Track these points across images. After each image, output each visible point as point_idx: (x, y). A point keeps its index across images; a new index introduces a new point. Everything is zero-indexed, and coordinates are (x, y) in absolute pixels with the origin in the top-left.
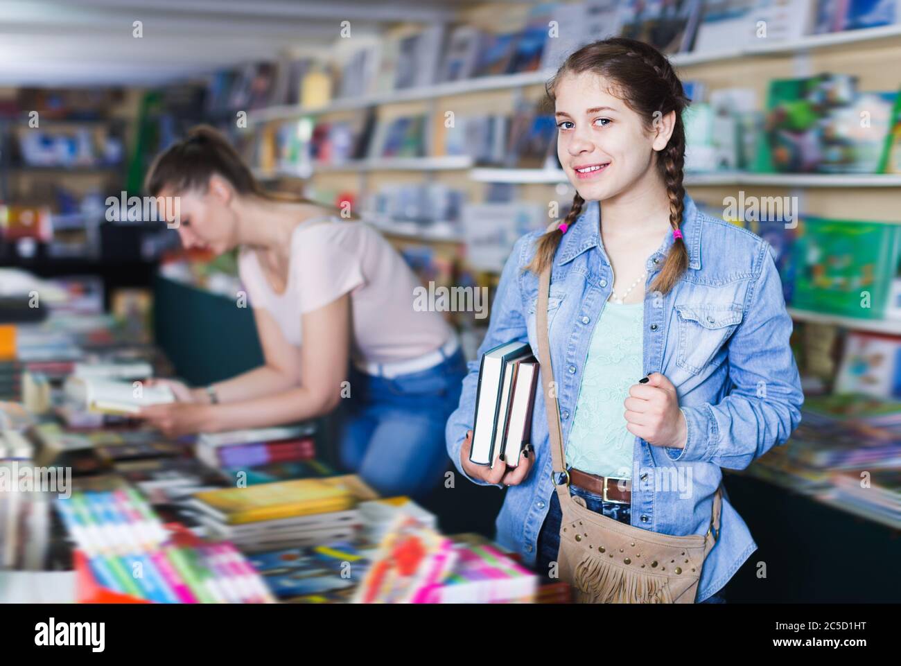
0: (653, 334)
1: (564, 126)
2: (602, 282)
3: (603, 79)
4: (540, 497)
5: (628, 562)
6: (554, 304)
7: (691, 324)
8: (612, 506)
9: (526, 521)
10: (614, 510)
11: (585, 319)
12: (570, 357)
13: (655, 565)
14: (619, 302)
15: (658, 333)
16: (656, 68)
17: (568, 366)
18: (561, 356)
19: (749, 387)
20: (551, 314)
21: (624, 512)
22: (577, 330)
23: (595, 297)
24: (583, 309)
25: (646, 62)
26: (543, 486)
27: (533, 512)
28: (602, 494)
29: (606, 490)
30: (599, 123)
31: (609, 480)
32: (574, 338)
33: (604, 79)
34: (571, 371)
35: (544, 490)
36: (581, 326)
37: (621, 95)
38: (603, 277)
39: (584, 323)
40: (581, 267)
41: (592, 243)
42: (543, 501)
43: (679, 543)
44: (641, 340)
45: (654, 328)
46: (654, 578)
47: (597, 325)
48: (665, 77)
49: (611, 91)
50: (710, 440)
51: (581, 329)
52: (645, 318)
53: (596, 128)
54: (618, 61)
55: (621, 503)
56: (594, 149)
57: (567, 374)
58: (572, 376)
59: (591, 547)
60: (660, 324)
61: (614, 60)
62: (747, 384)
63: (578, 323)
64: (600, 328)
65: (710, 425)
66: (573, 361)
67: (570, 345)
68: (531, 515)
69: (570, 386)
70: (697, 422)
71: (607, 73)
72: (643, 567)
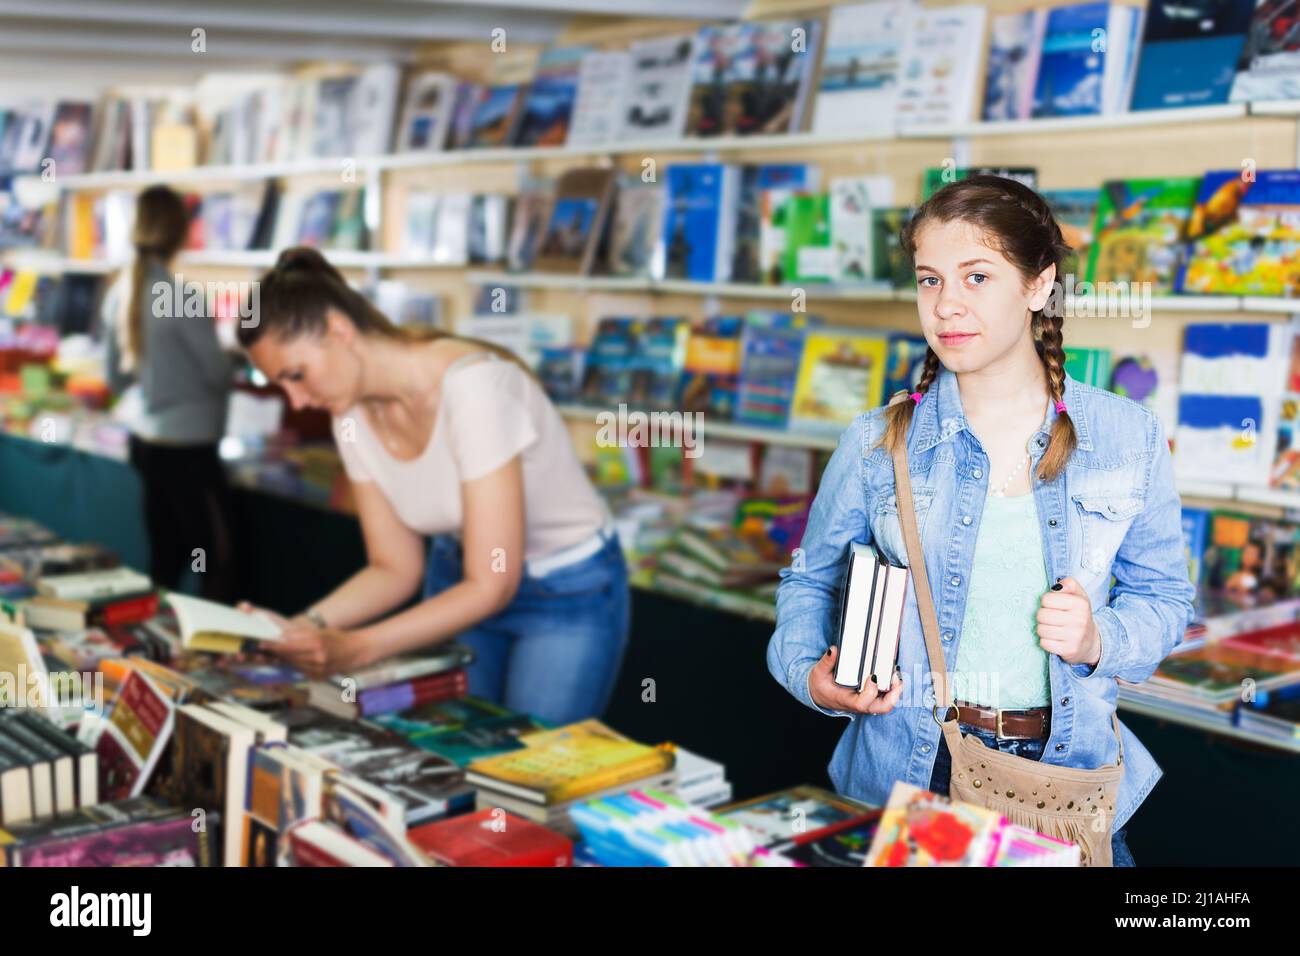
0: (1053, 531)
1: (927, 282)
2: (977, 473)
3: (976, 229)
4: (923, 739)
5: (1041, 806)
6: (924, 504)
7: (1093, 516)
8: (1010, 742)
9: (909, 769)
10: (1013, 747)
11: (967, 520)
12: (952, 566)
13: (1071, 805)
14: (1000, 495)
15: (1060, 530)
16: (1034, 213)
17: (949, 578)
18: (939, 566)
19: (1139, 584)
20: (920, 515)
21: (1025, 748)
22: (959, 533)
23: (973, 491)
24: (962, 507)
25: (1023, 206)
26: (927, 725)
27: (916, 758)
28: (996, 729)
29: (1000, 725)
30: (972, 280)
31: (1004, 713)
32: (956, 542)
33: (978, 229)
34: (954, 583)
35: (928, 730)
36: (963, 527)
37: (998, 246)
38: (976, 467)
39: (965, 524)
40: (948, 455)
41: (960, 426)
42: (926, 743)
43: (1097, 778)
44: (1039, 540)
45: (1053, 524)
46: (1071, 822)
47: (982, 526)
48: (1044, 224)
49: (987, 242)
50: (1122, 651)
51: (963, 531)
52: (1039, 513)
53: (969, 286)
54: (993, 207)
55: (1020, 738)
56: (967, 312)
57: (948, 587)
58: (956, 589)
59: (996, 793)
60: (1060, 518)
61: (988, 206)
62: (1136, 581)
63: (958, 525)
64: (985, 529)
65: (1121, 634)
66: (957, 571)
67: (952, 552)
68: (915, 761)
69: (953, 602)
70: (1109, 631)
71: (982, 222)
72: (1058, 809)
